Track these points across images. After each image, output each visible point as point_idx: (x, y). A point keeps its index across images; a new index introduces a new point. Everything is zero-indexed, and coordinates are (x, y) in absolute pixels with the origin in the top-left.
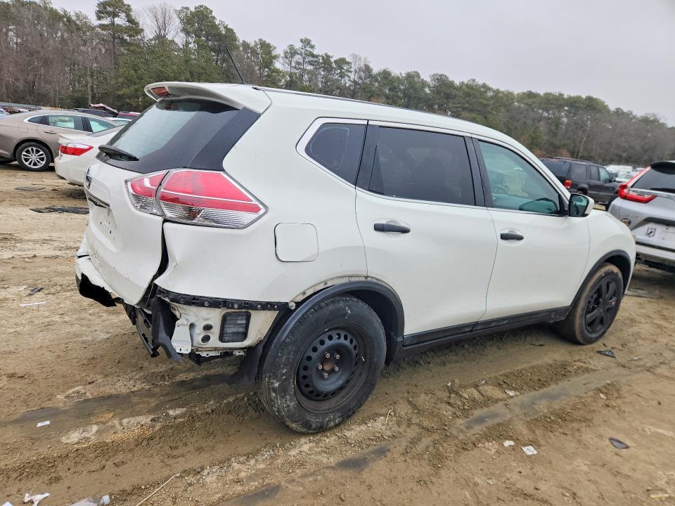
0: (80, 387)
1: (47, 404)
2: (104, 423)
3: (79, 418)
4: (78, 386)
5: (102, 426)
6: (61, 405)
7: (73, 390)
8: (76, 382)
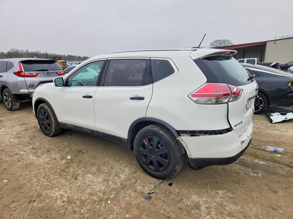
0: (251, 174)
1: (266, 175)
2: (252, 161)
3: (258, 166)
4: (252, 176)
5: (253, 161)
6: (261, 172)
7: (254, 175)
8: (251, 177)
